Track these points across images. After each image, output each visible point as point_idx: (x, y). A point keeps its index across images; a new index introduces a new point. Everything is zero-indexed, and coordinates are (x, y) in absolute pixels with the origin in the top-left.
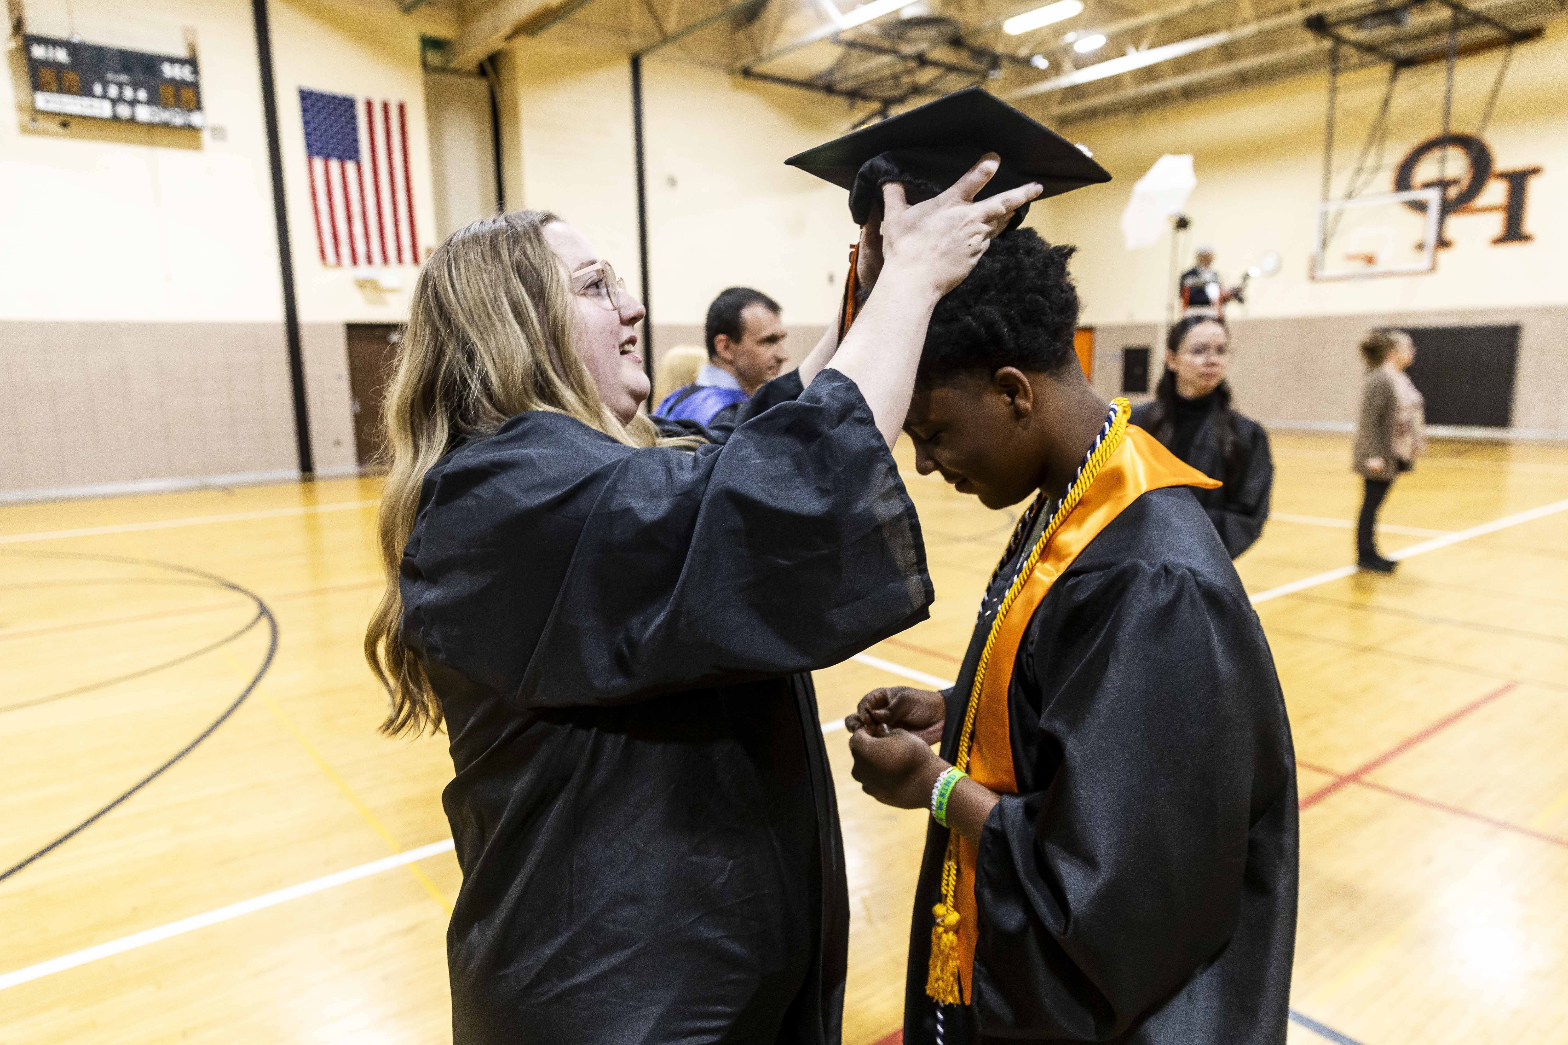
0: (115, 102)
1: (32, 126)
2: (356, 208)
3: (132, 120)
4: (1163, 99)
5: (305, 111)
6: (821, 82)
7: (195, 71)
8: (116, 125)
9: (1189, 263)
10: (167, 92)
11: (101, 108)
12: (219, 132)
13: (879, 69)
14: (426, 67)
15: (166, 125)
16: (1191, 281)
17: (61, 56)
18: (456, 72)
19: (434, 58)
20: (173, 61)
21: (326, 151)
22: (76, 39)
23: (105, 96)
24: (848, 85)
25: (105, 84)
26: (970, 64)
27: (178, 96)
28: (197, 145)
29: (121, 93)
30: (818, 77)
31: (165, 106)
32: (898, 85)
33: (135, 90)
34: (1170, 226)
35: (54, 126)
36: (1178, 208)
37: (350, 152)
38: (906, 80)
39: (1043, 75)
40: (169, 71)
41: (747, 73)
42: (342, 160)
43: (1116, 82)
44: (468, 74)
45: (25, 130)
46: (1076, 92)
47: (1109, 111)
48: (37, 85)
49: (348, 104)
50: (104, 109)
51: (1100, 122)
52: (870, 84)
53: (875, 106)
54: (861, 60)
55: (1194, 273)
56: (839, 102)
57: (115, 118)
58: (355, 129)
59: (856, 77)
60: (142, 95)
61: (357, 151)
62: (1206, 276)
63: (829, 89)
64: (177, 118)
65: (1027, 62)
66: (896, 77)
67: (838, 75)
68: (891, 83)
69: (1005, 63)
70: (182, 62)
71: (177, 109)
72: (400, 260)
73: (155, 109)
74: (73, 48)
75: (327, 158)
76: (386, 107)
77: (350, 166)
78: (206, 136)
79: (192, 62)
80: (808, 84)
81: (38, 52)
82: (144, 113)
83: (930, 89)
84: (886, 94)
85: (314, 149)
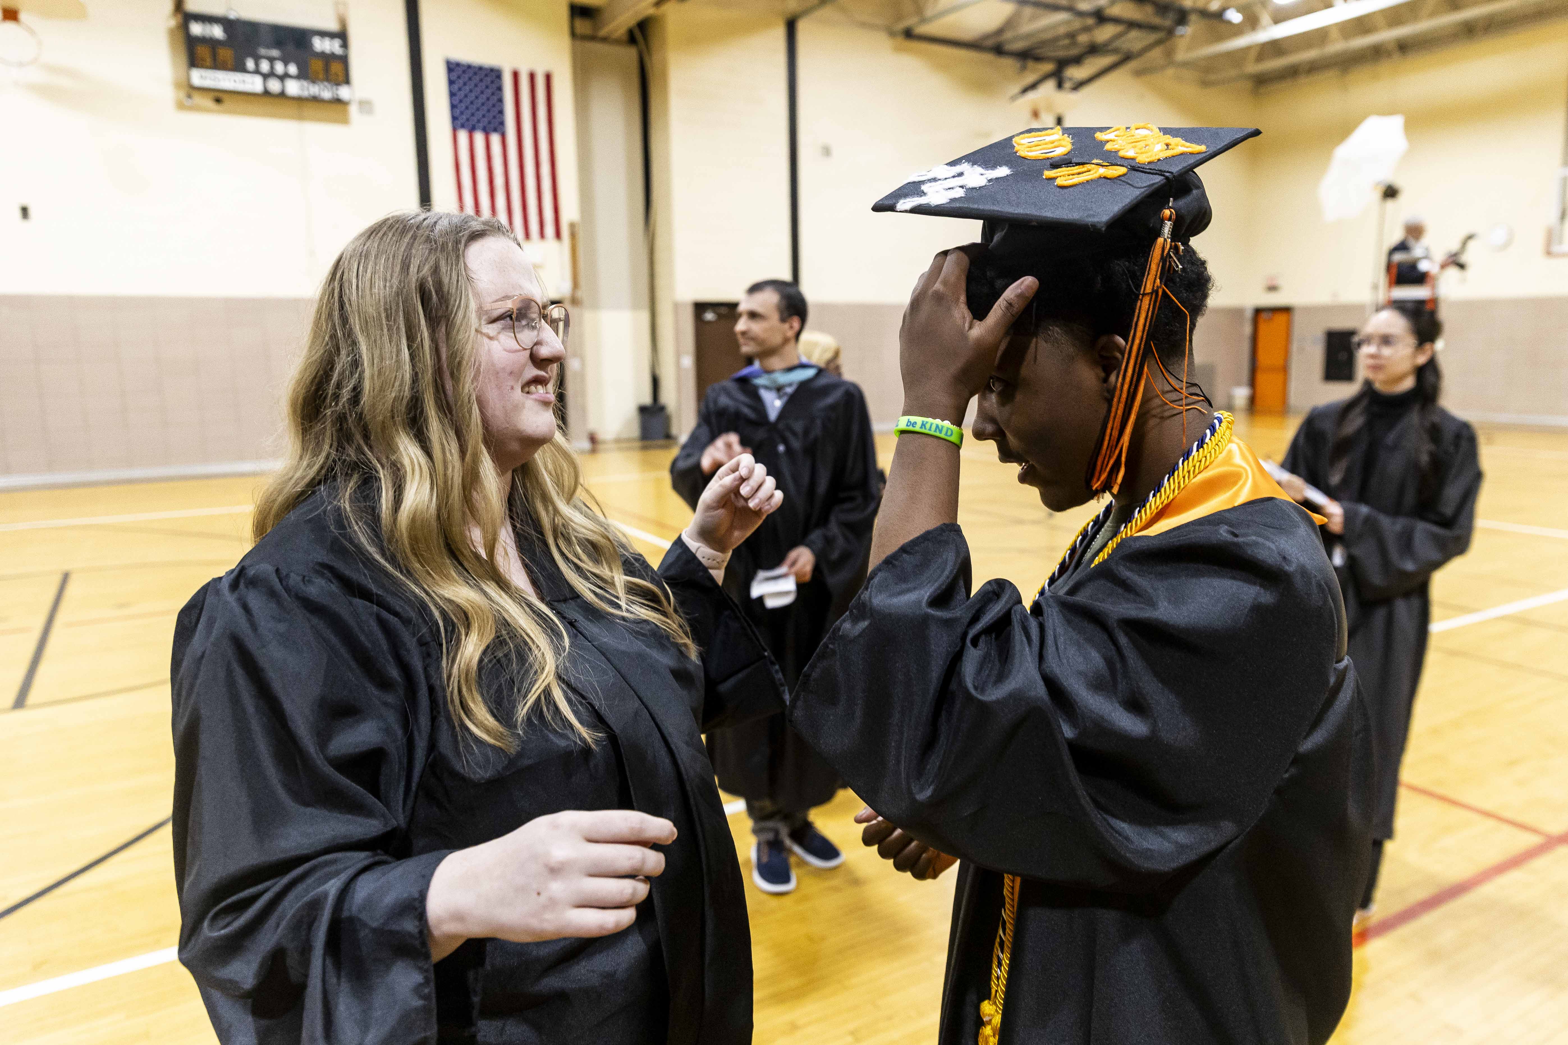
0: (266, 77)
1: (188, 102)
2: (499, 181)
3: (282, 95)
4: (1376, 53)
5: (451, 82)
6: (990, 42)
7: (345, 45)
8: (267, 100)
9: (1396, 236)
10: (317, 65)
11: (253, 83)
12: (366, 106)
13: (1054, 27)
14: (573, 35)
15: (315, 100)
16: (1398, 257)
17: (217, 32)
18: (605, 40)
19: (583, 26)
20: (323, 34)
21: (471, 123)
22: (232, 16)
23: (257, 72)
24: (1019, 46)
25: (257, 59)
26: (1157, 20)
27: (327, 69)
28: (344, 120)
29: (272, 67)
30: (987, 36)
31: (314, 80)
32: (1074, 43)
33: (286, 65)
34: (1377, 194)
35: (208, 103)
36: (1389, 177)
37: (494, 125)
38: (1083, 39)
39: (1236, 30)
40: (320, 45)
41: (908, 34)
42: (487, 133)
43: (1320, 36)
44: (617, 42)
45: (181, 106)
46: (1275, 48)
47: (1313, 68)
48: (194, 62)
49: (495, 74)
50: (254, 84)
51: (1303, 80)
52: (1043, 43)
53: (1049, 67)
54: (1033, 18)
55: (1402, 247)
56: (1008, 63)
57: (267, 93)
58: (501, 100)
59: (1028, 36)
60: (293, 69)
61: (502, 123)
62: (1418, 251)
63: (999, 50)
64: (326, 92)
65: (1219, 15)
66: (1072, 36)
67: (1008, 35)
68: (1067, 42)
69: (1193, 18)
70: (331, 35)
71: (326, 84)
72: (542, 235)
73: (305, 83)
74: (227, 23)
75: (471, 131)
76: (532, 77)
77: (495, 139)
78: (353, 109)
79: (342, 36)
80: (974, 45)
81: (196, 29)
82: (293, 88)
83: (1110, 48)
84: (1062, 54)
85: (459, 123)
